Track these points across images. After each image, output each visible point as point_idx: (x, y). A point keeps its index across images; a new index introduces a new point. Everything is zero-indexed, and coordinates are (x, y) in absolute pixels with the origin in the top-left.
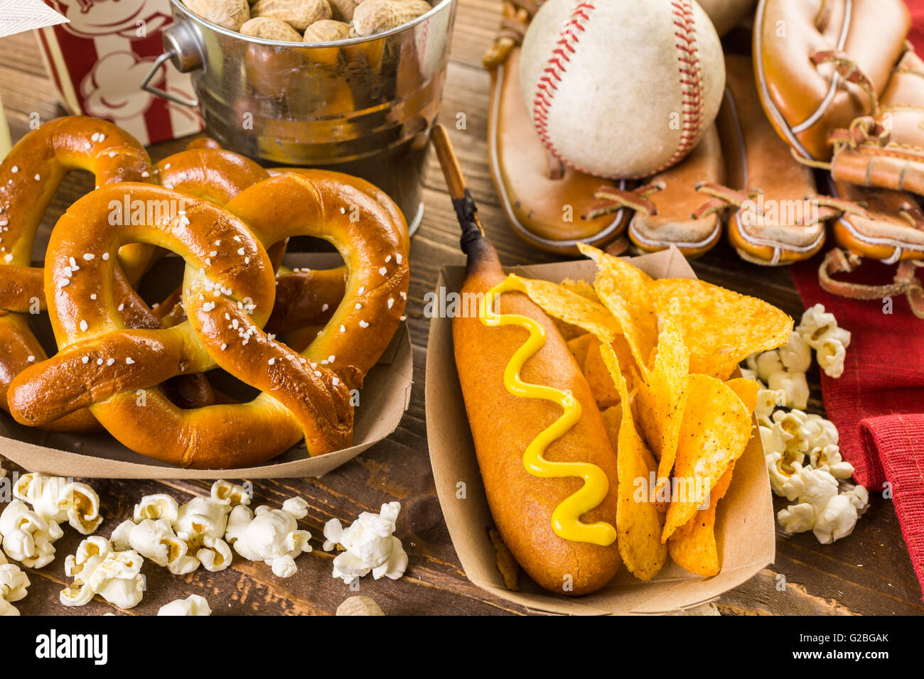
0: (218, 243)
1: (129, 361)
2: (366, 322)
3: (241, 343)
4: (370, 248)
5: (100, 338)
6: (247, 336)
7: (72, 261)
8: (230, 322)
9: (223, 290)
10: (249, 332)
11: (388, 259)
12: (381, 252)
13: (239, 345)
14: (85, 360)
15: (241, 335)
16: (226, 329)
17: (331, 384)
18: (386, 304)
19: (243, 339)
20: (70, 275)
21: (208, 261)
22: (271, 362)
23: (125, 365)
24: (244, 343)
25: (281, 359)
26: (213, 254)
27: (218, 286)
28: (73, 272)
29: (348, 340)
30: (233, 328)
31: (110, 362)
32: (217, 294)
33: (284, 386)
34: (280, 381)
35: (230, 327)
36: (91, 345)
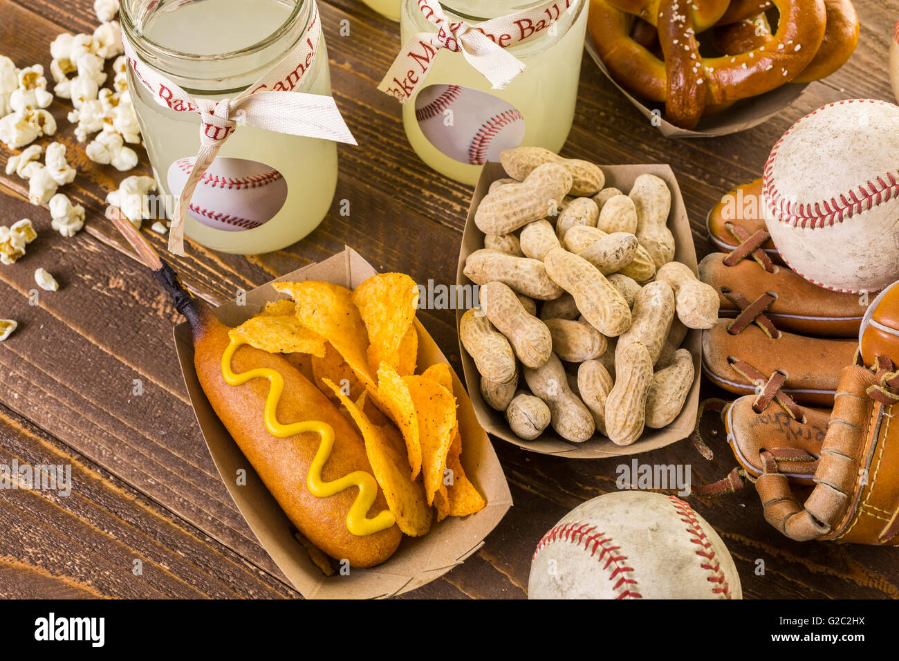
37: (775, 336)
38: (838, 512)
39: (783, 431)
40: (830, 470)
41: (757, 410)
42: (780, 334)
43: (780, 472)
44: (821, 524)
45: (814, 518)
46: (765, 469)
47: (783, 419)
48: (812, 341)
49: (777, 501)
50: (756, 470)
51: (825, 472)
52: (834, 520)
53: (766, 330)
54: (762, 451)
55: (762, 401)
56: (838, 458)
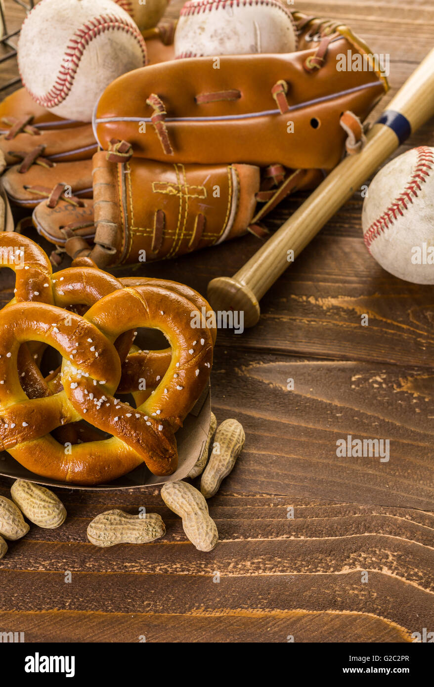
0: (77, 344)
1: (24, 424)
2: (180, 386)
3: (96, 408)
5: (7, 409)
6: (99, 404)
8: (88, 395)
9: (83, 374)
10: (101, 401)
11: (195, 343)
12: (190, 338)
13: (94, 409)
15: (95, 403)
16: (86, 400)
17: (157, 429)
18: (194, 373)
19: (97, 405)
21: (71, 357)
22: (116, 419)
23: (22, 427)
24: (98, 408)
25: (122, 417)
26: (74, 352)
27: (79, 371)
29: (169, 398)
30: (90, 399)
31: (13, 425)
32: (79, 377)
33: (126, 434)
34: (123, 431)
35: (88, 398)
37: (51, 166)
38: (115, 236)
39: (72, 214)
40: (101, 213)
41: (50, 206)
42: (55, 165)
43: (77, 235)
44: (109, 249)
45: (103, 246)
46: (66, 237)
47: (70, 208)
48: (77, 163)
49: (80, 251)
50: (62, 241)
51: (99, 215)
52: (116, 243)
53: (44, 164)
54: (61, 228)
55: (51, 201)
56: (103, 204)
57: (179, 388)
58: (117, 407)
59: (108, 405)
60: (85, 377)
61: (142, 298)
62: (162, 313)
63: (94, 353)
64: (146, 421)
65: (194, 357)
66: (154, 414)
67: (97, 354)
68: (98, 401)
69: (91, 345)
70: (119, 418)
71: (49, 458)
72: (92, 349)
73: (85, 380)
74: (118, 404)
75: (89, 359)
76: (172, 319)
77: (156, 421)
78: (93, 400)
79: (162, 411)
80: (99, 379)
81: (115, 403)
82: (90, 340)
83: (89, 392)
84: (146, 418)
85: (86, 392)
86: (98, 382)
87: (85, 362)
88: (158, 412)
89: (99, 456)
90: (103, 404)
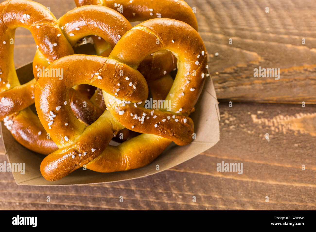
0: (119, 84)
1: (93, 150)
2: (193, 88)
3: (141, 123)
4: (189, 53)
5: (76, 143)
6: (142, 120)
7: (51, 113)
8: (134, 117)
9: (126, 103)
10: (143, 117)
11: (198, 56)
12: (195, 53)
13: (139, 124)
14: (73, 157)
15: (140, 120)
16: (132, 120)
17: (183, 122)
18: (201, 77)
19: (141, 121)
20: (53, 119)
21: (116, 94)
22: (156, 126)
23: (91, 152)
24: (142, 123)
25: (160, 123)
26: (118, 90)
27: (123, 102)
28: (54, 118)
29: (186, 98)
30: (135, 119)
31: (85, 154)
32: (124, 105)
33: (164, 133)
34: (161, 132)
35: (134, 118)
36: (73, 147)
57: (192, 90)
58: (155, 117)
59: (148, 118)
60: (128, 104)
61: (156, 34)
62: (173, 41)
63: (132, 87)
64: (174, 119)
65: (199, 66)
66: (178, 112)
67: (134, 87)
68: (141, 118)
69: (129, 81)
70: (158, 124)
71: (112, 162)
72: (131, 84)
73: (128, 106)
74: (154, 115)
75: (129, 92)
76: (180, 43)
77: (181, 116)
78: (138, 119)
79: (183, 108)
80: (137, 102)
81: (152, 115)
82: (127, 78)
83: (133, 114)
84: (174, 117)
85: (132, 115)
86: (137, 103)
87: (127, 95)
88: (181, 110)
89: (146, 150)
90: (145, 119)
